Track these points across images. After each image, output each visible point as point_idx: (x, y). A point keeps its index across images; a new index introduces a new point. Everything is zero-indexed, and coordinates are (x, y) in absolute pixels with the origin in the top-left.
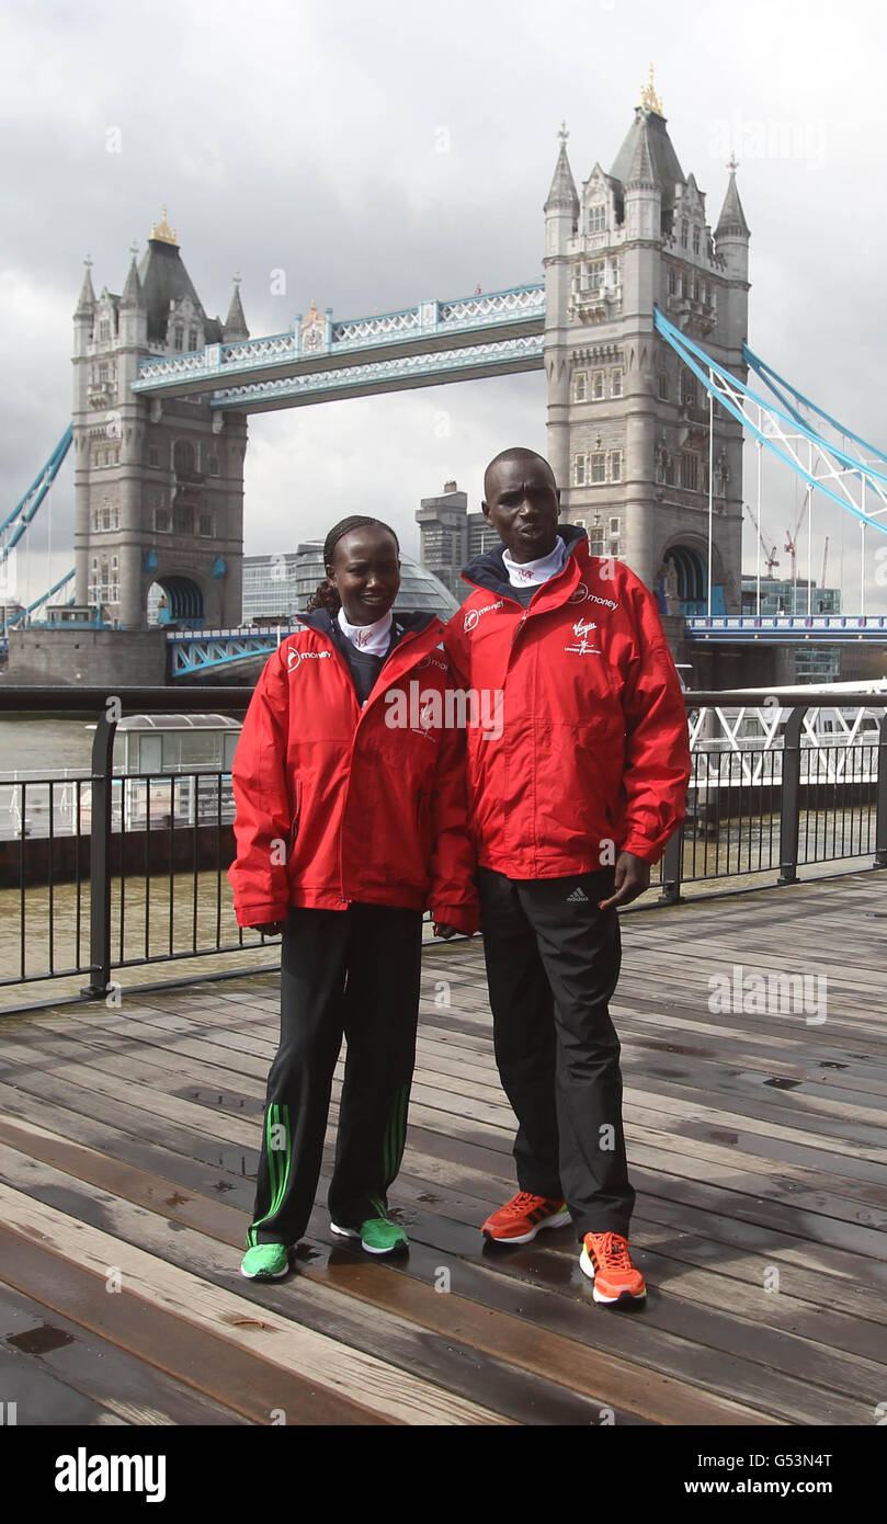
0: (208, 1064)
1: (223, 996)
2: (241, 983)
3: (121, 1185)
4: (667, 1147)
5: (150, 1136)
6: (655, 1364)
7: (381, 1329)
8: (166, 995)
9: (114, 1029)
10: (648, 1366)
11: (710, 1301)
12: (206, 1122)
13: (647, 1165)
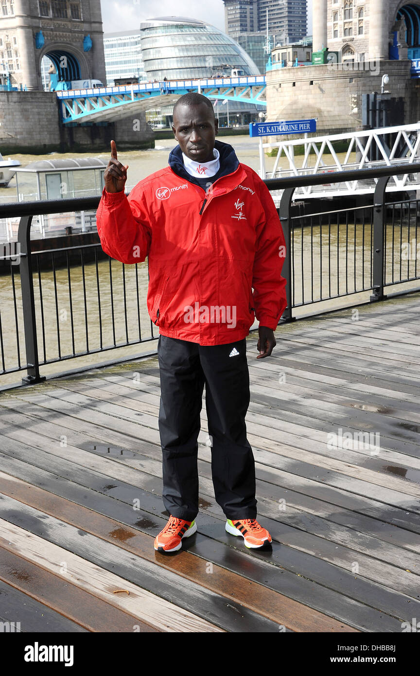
0: (98, 426)
1: (105, 378)
2: (116, 369)
3: (52, 508)
4: (357, 476)
5: (66, 475)
6: (337, 616)
7: (192, 593)
8: (72, 379)
9: (43, 404)
10: (333, 617)
11: (372, 577)
12: (98, 465)
13: (344, 488)
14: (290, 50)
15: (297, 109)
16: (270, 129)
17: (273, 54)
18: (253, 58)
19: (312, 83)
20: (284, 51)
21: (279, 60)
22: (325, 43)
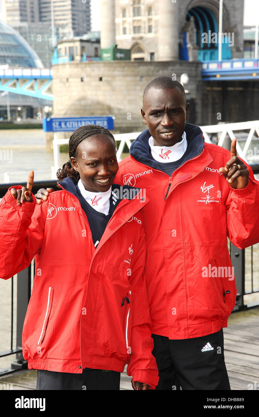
14: (78, 45)
15: (85, 106)
16: (66, 124)
17: (60, 46)
18: (35, 49)
19: (101, 79)
20: (71, 45)
21: (66, 53)
22: (114, 40)
